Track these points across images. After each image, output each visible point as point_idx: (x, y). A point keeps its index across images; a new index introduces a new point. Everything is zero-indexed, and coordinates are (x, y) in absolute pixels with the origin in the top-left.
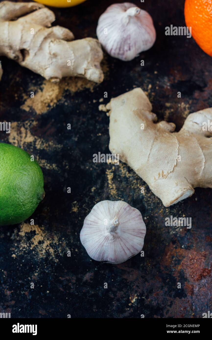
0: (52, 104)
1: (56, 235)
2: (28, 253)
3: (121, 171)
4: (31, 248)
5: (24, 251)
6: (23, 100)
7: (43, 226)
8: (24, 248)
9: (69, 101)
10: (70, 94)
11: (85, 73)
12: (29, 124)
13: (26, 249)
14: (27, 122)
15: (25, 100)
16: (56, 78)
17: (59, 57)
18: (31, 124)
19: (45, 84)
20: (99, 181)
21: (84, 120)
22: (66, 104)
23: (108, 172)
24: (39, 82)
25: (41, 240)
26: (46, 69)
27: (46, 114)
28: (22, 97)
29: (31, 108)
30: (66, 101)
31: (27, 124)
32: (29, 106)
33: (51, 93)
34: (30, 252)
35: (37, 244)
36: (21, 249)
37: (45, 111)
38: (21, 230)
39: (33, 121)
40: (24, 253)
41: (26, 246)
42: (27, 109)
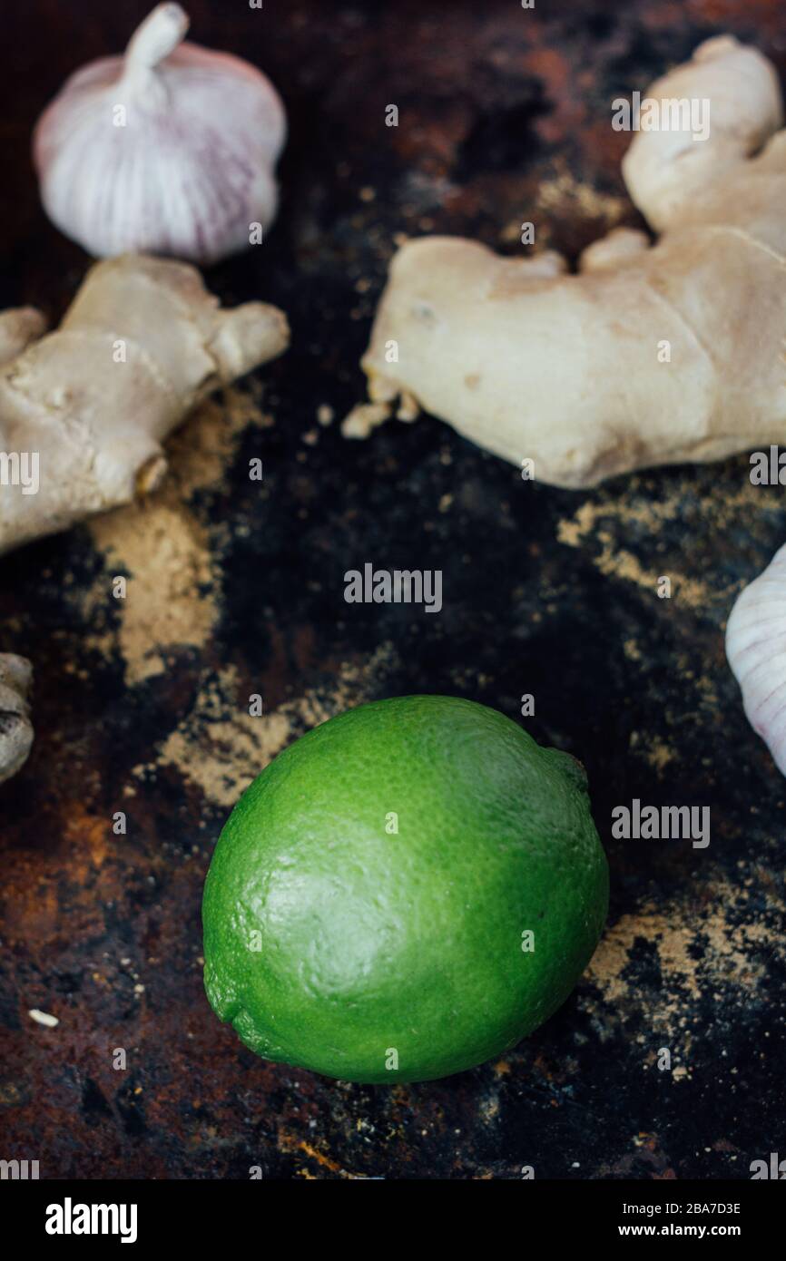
0: (206, 576)
1: (708, 879)
2: (708, 1016)
3: (634, 522)
4: (697, 995)
5: (689, 1025)
6: (108, 658)
7: (639, 901)
8: (675, 1019)
9: (240, 517)
10: (217, 496)
11: (216, 358)
12: (215, 699)
13: (687, 1016)
14: (201, 700)
15: (116, 651)
16: (151, 461)
17: (93, 390)
18: (219, 692)
19: (111, 549)
20: (618, 613)
21: (351, 513)
22: (243, 531)
23: (606, 563)
24: (89, 563)
25: (690, 942)
26: (92, 467)
27: (226, 620)
28: (96, 654)
29: (162, 653)
30: (233, 526)
31: (210, 705)
32: (148, 656)
33: (166, 546)
34: (705, 1006)
35: (696, 964)
36: (670, 1031)
37: (210, 612)
38: (600, 986)
39: (214, 678)
40: (693, 1033)
41: (673, 1008)
42: (156, 667)
